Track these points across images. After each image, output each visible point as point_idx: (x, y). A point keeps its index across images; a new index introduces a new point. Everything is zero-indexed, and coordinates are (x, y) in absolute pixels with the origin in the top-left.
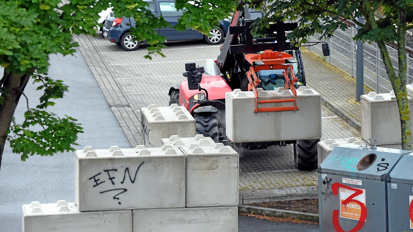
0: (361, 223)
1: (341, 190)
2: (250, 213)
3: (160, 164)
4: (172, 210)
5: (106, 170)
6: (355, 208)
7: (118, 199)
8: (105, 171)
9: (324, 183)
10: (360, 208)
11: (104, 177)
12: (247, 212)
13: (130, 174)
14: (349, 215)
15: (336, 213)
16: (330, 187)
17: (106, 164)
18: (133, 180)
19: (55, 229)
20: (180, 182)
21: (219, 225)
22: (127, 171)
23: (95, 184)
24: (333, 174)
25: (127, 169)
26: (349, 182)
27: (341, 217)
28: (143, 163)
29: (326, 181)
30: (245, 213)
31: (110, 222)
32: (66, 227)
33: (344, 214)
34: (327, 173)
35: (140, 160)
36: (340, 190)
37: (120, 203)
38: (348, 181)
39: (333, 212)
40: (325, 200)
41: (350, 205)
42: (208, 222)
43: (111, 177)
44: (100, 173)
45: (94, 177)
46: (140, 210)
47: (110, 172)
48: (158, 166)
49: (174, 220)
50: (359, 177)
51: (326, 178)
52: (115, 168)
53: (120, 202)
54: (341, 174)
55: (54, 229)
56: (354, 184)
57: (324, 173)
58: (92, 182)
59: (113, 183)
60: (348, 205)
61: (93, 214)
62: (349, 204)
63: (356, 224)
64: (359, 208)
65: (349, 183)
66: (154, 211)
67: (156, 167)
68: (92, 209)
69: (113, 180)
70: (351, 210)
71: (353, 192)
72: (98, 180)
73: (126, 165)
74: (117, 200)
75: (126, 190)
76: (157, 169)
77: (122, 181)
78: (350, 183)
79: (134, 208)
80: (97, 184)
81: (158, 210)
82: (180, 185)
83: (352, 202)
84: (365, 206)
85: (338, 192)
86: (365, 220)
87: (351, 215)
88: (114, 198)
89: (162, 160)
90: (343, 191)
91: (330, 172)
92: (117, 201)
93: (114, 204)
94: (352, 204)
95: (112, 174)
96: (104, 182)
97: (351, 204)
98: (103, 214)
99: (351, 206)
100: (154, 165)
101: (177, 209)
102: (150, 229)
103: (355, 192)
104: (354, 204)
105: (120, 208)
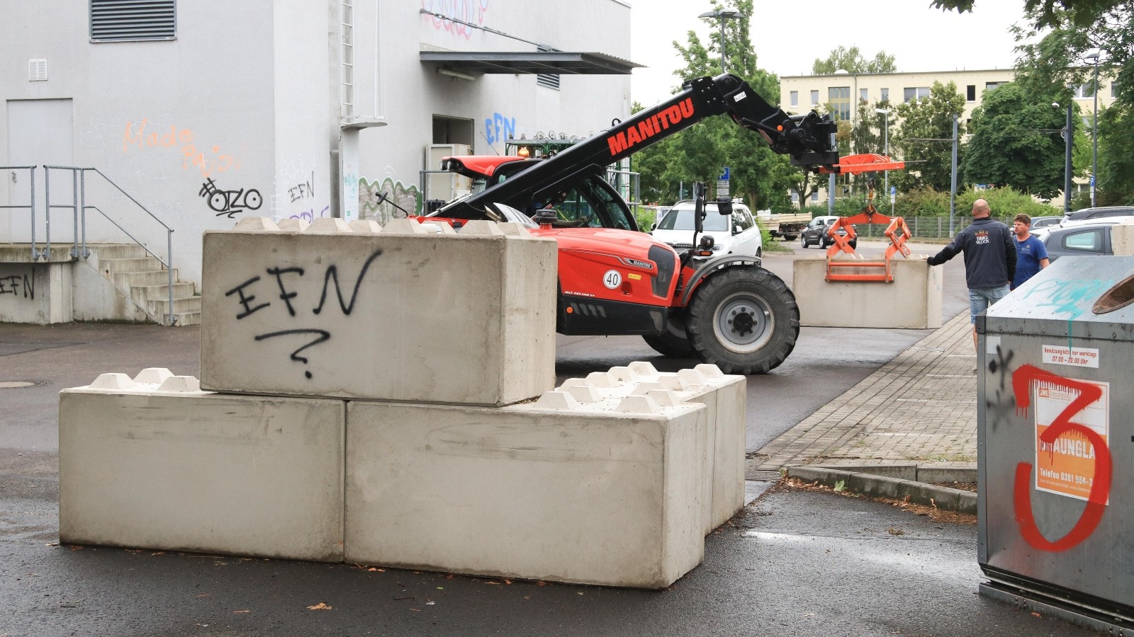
0: (1093, 511)
1: (1038, 391)
2: (900, 498)
3: (428, 260)
4: (460, 411)
5: (272, 268)
6: (1078, 455)
7: (305, 361)
8: (270, 271)
9: (993, 367)
10: (1092, 455)
11: (266, 290)
12: (896, 495)
13: (340, 285)
14: (1059, 481)
15: (1024, 473)
16: (1009, 380)
17: (275, 251)
18: (347, 306)
19: (133, 438)
20: (488, 322)
21: (605, 472)
22: (331, 276)
23: (241, 309)
24: (1017, 334)
25: (332, 270)
26: (1061, 359)
27: (1037, 488)
28: (378, 253)
29: (997, 360)
30: (889, 497)
31: (281, 430)
32: (162, 433)
33: (1046, 478)
34: (1001, 333)
35: (369, 242)
36: (1036, 391)
37: (308, 375)
38: (1058, 355)
39: (1014, 468)
40: (995, 426)
41: (1062, 447)
42: (570, 459)
43: (288, 291)
44: (256, 279)
45: (239, 289)
46: (366, 403)
47: (284, 277)
48: (423, 264)
49: (466, 443)
50: (1089, 339)
51: (998, 349)
52: (299, 265)
53: (311, 371)
54: (1039, 332)
55: (131, 436)
56: (1077, 365)
57: (993, 333)
58: (235, 305)
59: (292, 312)
60: (1057, 446)
61: (234, 403)
62: (1062, 439)
63: (1078, 515)
64: (1088, 453)
65: (1060, 363)
66: (408, 409)
67: (417, 270)
68: (233, 388)
69: (293, 302)
70: (1068, 463)
71: (1073, 396)
72: (252, 298)
73: (329, 257)
74: (300, 363)
75: (326, 336)
76: (418, 276)
77: (317, 306)
78: (1064, 363)
79: (348, 393)
80: (249, 312)
81: (418, 405)
82: (486, 329)
83: (1068, 433)
84: (1105, 445)
85: (1030, 398)
86: (1105, 501)
87: (1067, 483)
88: (294, 357)
89: (434, 247)
90: (1044, 393)
91: (1009, 329)
92: (301, 368)
93: (292, 377)
94: (1069, 440)
95: (290, 283)
96: (266, 308)
97: (1066, 439)
98: (260, 404)
99: (1066, 448)
100: (409, 262)
101: (478, 409)
102: (393, 464)
103: (1077, 396)
104: (1073, 441)
105: (310, 390)
